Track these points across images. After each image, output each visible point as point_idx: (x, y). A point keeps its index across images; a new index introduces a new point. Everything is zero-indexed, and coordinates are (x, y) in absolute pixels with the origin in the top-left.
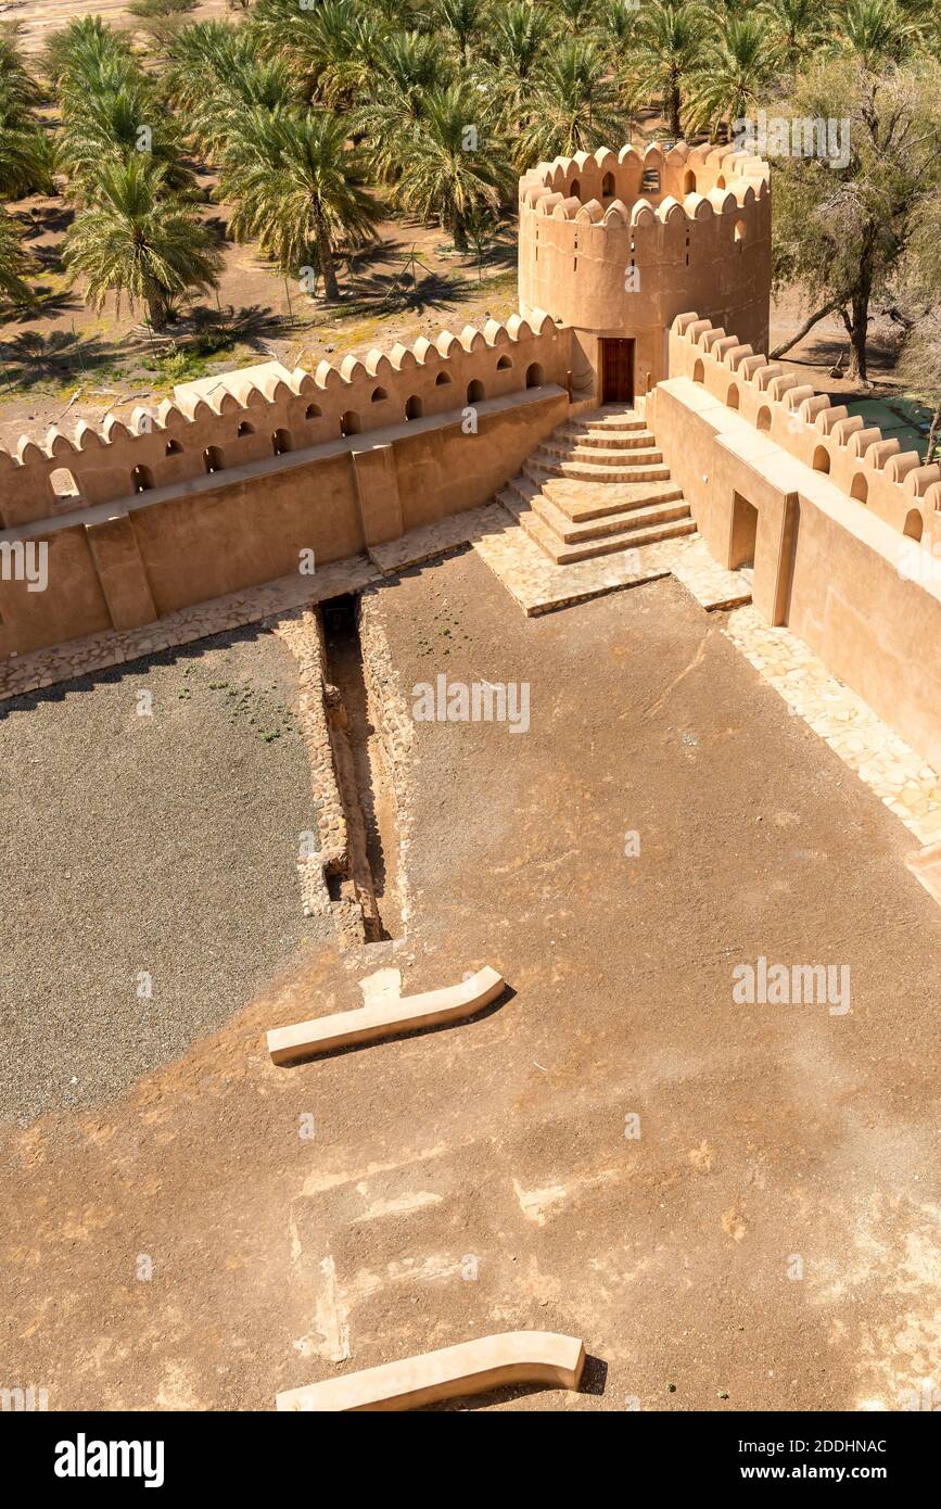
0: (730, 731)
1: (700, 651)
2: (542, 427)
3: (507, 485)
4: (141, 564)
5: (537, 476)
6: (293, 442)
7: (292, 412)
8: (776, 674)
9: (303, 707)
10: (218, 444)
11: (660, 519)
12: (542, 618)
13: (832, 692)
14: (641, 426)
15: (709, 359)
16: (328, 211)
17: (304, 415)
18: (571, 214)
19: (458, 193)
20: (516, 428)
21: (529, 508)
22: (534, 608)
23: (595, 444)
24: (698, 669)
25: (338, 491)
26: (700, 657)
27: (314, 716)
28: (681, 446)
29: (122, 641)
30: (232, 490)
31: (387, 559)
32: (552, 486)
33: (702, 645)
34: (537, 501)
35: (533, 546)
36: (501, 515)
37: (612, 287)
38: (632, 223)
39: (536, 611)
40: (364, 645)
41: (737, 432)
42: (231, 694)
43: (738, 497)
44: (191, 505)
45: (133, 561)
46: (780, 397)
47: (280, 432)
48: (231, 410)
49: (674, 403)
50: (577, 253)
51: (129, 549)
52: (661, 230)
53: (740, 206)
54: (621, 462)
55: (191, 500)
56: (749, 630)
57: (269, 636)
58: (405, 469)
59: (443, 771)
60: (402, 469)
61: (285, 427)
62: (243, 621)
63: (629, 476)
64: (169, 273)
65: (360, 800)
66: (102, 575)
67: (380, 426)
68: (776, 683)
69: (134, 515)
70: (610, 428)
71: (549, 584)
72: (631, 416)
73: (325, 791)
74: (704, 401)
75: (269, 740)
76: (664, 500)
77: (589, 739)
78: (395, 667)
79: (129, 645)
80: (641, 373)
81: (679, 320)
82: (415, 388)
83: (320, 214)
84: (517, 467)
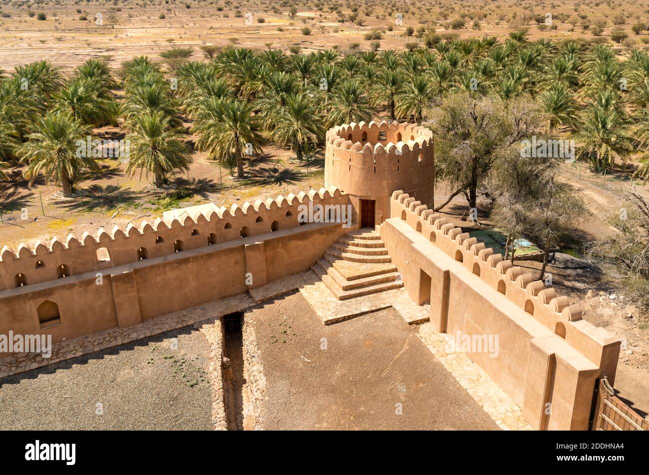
0: (421, 385)
1: (406, 344)
2: (333, 237)
3: (316, 262)
4: (136, 295)
5: (330, 259)
6: (218, 239)
7: (218, 225)
8: (442, 356)
9: (211, 369)
10: (182, 239)
11: (387, 280)
12: (331, 326)
13: (469, 366)
14: (378, 238)
15: (408, 210)
16: (242, 141)
17: (223, 227)
18: (349, 147)
19: (299, 136)
20: (322, 237)
21: (327, 273)
22: (328, 321)
23: (357, 245)
24: (405, 353)
25: (237, 263)
26: (406, 347)
27: (216, 374)
28: (396, 247)
29: (122, 333)
30: (186, 261)
31: (258, 296)
32: (337, 263)
33: (407, 341)
34: (330, 270)
35: (328, 291)
36: (313, 276)
37: (365, 178)
38: (375, 152)
39: (329, 323)
40: (244, 338)
41: (421, 242)
42: (175, 362)
43: (422, 270)
44: (165, 267)
45: (133, 293)
46: (440, 227)
47: (211, 234)
48: (189, 224)
49: (393, 229)
50: (351, 163)
51: (132, 287)
52: (387, 155)
53: (421, 147)
54: (369, 254)
55: (165, 265)
56: (428, 333)
57: (197, 332)
58: (270, 253)
59: (280, 404)
60: (268, 254)
61: (214, 232)
62: (185, 324)
63: (373, 260)
64: (167, 163)
65: (236, 419)
66: (116, 300)
67: (259, 234)
68: (442, 361)
69: (136, 271)
70: (364, 238)
71: (335, 310)
72: (374, 234)
73: (218, 414)
74: (407, 229)
75: (192, 386)
76: (389, 271)
77: (353, 387)
78: (258, 349)
79: (125, 335)
80: (378, 215)
81: (395, 193)
82: (276, 217)
83: (238, 141)
84: (322, 254)
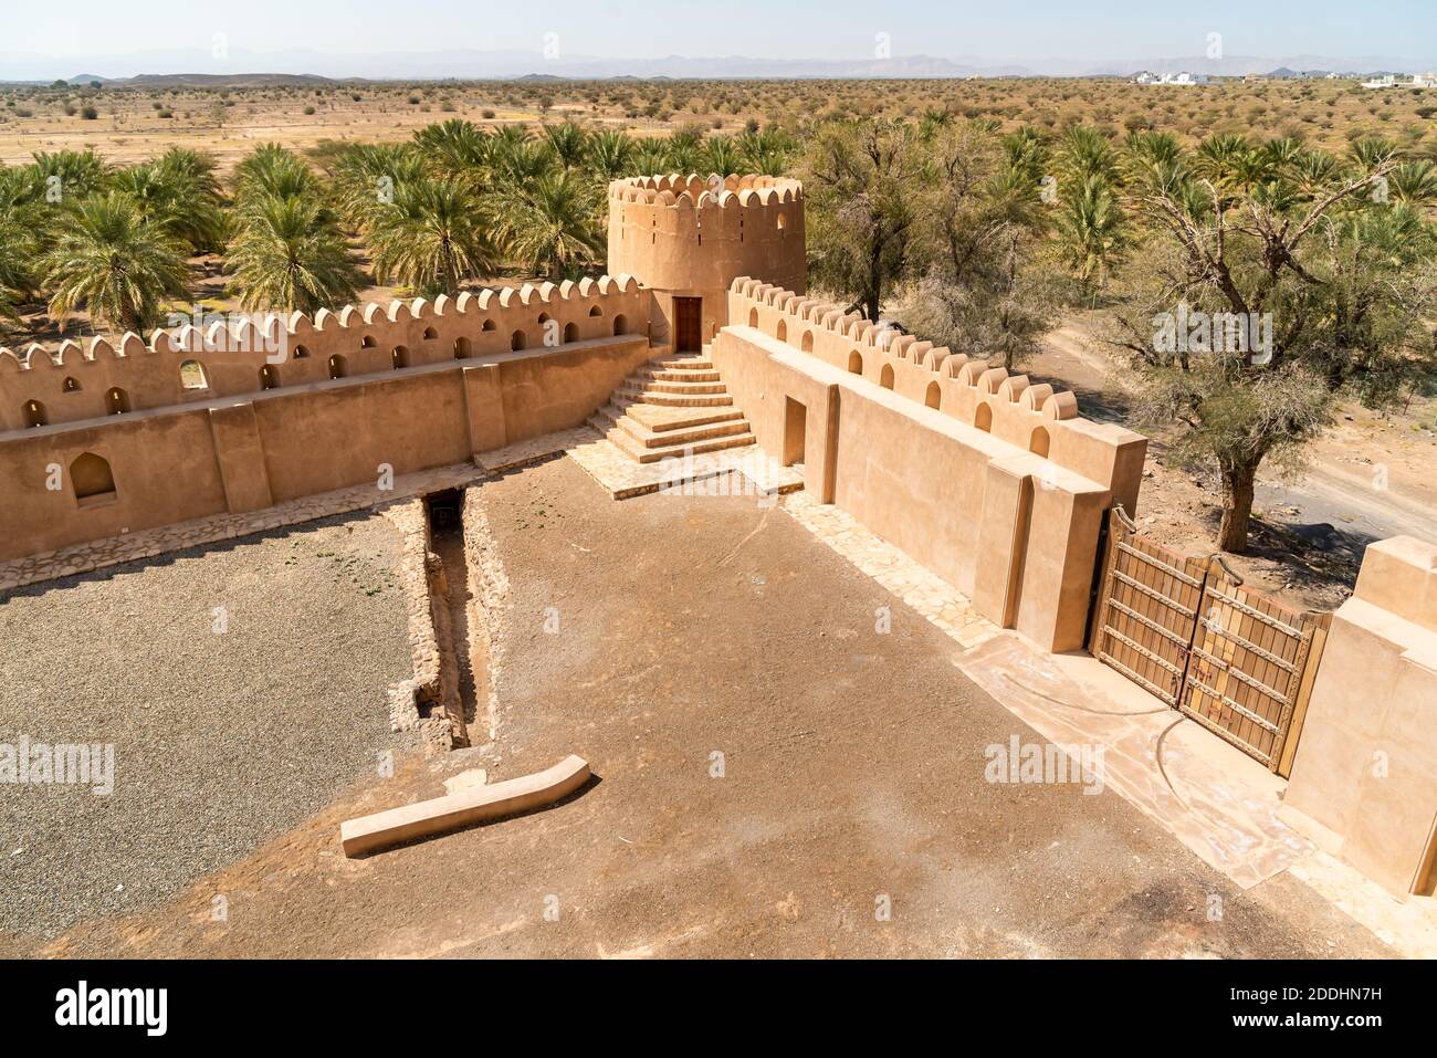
0: (792, 574)
1: (763, 521)
2: (625, 365)
3: (597, 412)
4: (260, 451)
5: (622, 403)
6: (411, 358)
7: (412, 332)
8: (828, 534)
9: (405, 568)
10: (343, 353)
11: (726, 432)
12: (627, 501)
13: (876, 546)
14: (707, 366)
15: (762, 307)
16: (455, 249)
17: (422, 335)
18: (651, 200)
19: (561, 249)
20: (606, 363)
21: (615, 426)
22: (619, 492)
23: (670, 378)
24: (763, 533)
25: (448, 402)
26: (763, 525)
27: (415, 575)
28: (741, 374)
29: (236, 521)
30: (353, 392)
31: (490, 462)
32: (635, 409)
33: (765, 517)
34: (622, 421)
35: (618, 452)
36: (591, 433)
37: (683, 256)
38: (699, 206)
39: (621, 495)
40: (465, 525)
41: (788, 354)
42: (337, 560)
43: (788, 398)
44: (313, 402)
45: (253, 447)
46: (819, 320)
47: (399, 349)
48: (356, 324)
49: (736, 339)
50: (655, 230)
51: (251, 435)
52: (721, 212)
53: (781, 202)
54: (692, 391)
55: (313, 397)
56: (805, 509)
57: (378, 518)
58: (510, 388)
59: (535, 612)
60: (507, 389)
61: (404, 344)
62: (355, 507)
63: (699, 401)
64: (315, 283)
65: (455, 649)
66: (223, 458)
67: (489, 352)
68: (829, 541)
69: (257, 406)
70: (683, 367)
71: (632, 476)
72: (699, 359)
73: (421, 631)
74: (763, 339)
75: (369, 594)
76: (728, 418)
77: (669, 583)
78: (493, 538)
79: (241, 525)
80: (706, 327)
81: (737, 281)
82: (519, 323)
83: (448, 251)
84: (606, 397)
